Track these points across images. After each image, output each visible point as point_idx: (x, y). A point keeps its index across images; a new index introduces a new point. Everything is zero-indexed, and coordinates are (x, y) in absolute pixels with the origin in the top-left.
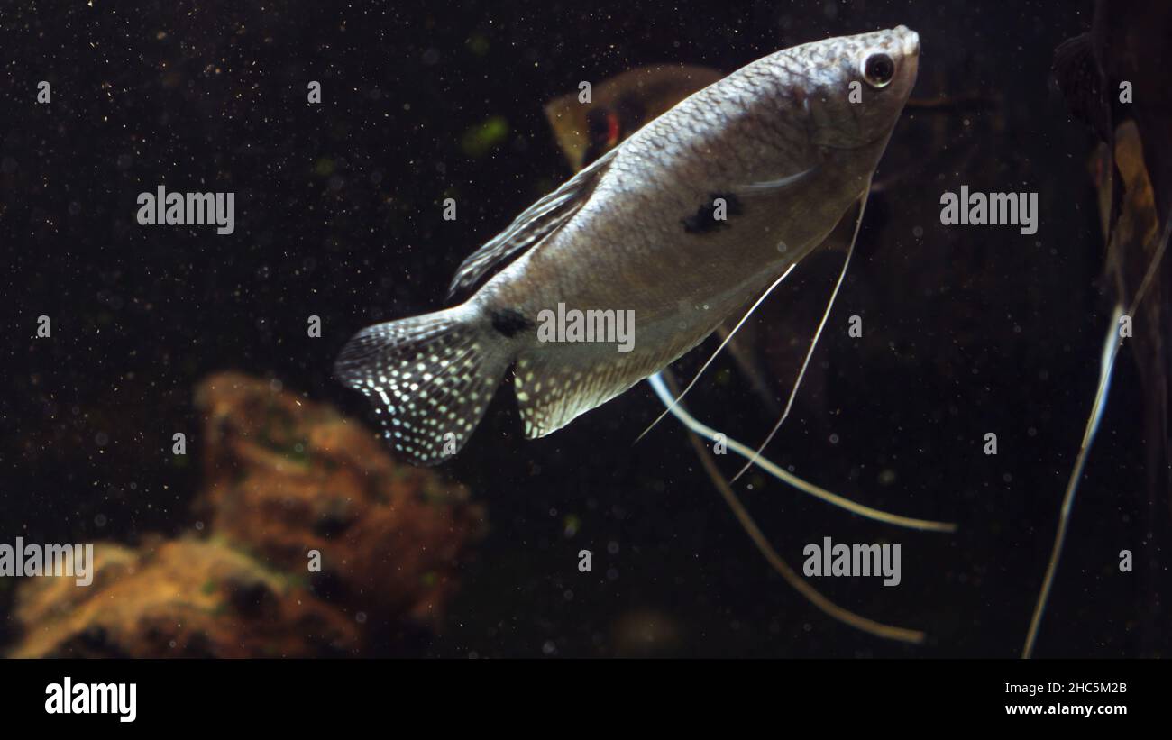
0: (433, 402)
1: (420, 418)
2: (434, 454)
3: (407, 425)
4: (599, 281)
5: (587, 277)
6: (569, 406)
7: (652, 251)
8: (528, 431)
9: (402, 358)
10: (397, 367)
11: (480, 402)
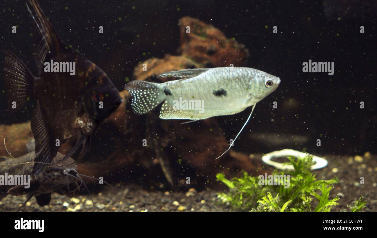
0: (144, 101)
1: (140, 103)
2: (139, 112)
3: (137, 104)
4: (190, 93)
5: (188, 91)
6: (171, 116)
7: (204, 93)
8: (160, 116)
9: (141, 89)
10: (139, 91)
11: (154, 106)
